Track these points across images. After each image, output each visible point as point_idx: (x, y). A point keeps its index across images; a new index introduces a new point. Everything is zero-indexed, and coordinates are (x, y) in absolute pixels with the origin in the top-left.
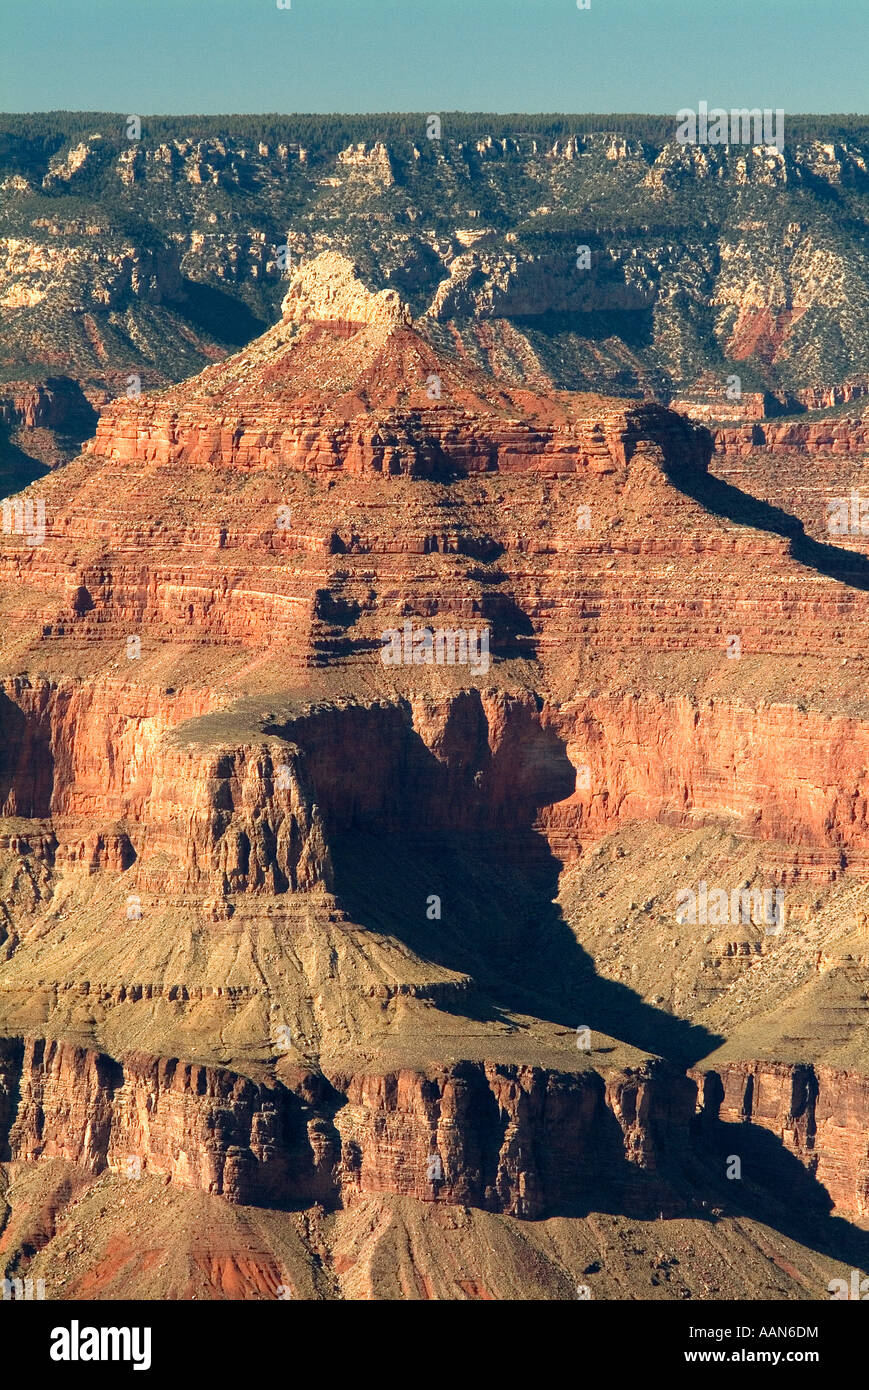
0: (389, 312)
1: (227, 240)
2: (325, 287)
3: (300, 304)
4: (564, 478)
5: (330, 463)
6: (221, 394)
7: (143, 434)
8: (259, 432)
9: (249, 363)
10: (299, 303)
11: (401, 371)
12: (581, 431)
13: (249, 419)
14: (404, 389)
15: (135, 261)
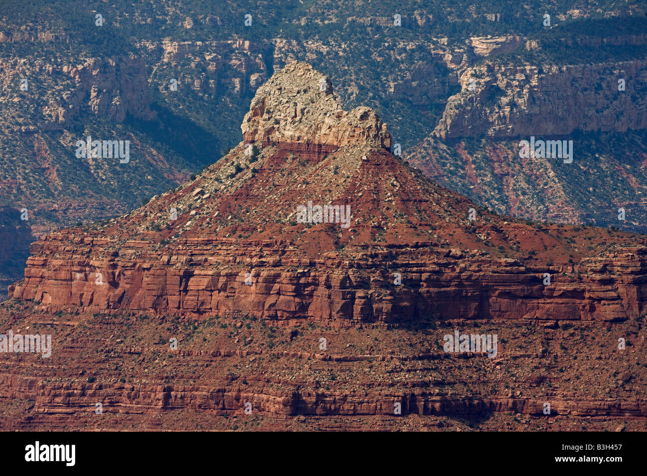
0: (363, 133)
1: (205, 49)
2: (292, 105)
3: (263, 124)
4: (566, 327)
5: (293, 309)
6: (170, 228)
7: (78, 276)
8: (210, 273)
9: (202, 193)
10: (262, 122)
11: (376, 202)
12: (586, 272)
13: (199, 258)
14: (379, 223)
15: (94, 73)
